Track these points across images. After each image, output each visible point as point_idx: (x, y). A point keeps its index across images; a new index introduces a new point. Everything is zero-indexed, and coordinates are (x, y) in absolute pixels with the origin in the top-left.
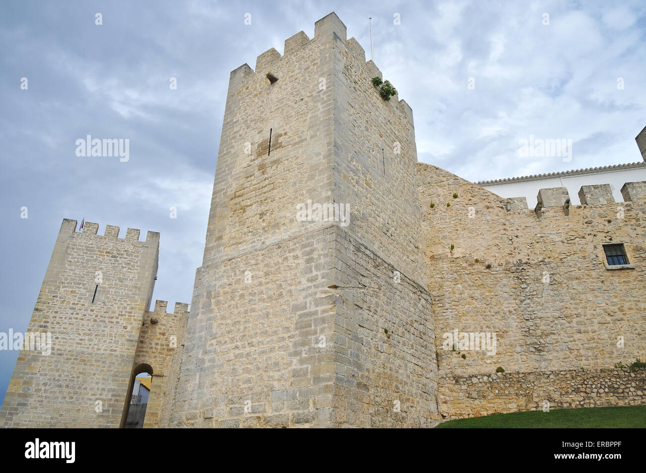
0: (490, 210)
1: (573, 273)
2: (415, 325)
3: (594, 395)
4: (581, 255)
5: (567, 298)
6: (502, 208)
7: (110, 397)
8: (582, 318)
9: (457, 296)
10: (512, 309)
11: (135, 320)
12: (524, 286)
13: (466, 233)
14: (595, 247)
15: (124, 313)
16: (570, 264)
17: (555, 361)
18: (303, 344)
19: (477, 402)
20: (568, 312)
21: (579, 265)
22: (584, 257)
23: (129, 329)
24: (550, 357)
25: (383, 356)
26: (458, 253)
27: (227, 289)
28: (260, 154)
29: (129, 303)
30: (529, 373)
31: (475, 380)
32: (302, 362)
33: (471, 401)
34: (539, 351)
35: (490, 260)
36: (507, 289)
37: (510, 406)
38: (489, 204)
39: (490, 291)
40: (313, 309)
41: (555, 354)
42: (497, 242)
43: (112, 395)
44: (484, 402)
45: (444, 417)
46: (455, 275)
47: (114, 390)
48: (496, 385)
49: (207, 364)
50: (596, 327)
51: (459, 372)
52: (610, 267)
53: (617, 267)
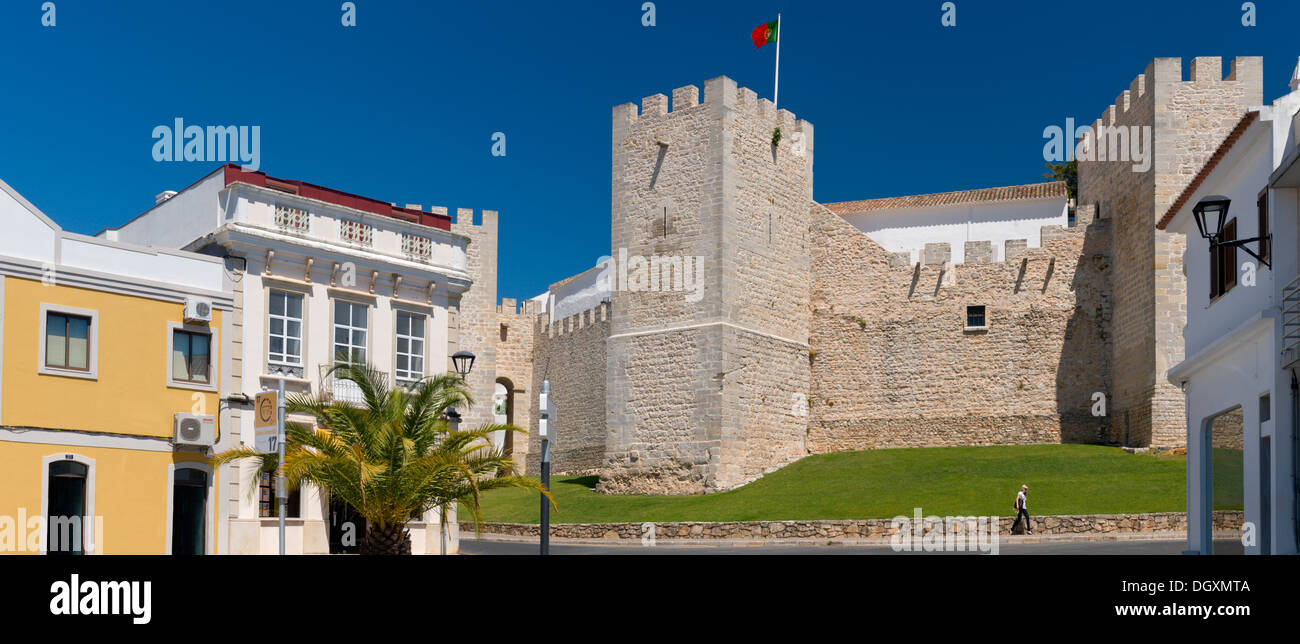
0: (874, 265)
1: (935, 333)
2: (790, 382)
4: (945, 314)
5: (925, 356)
6: (885, 264)
7: (479, 417)
8: (932, 375)
10: (877, 364)
11: (489, 330)
12: (891, 343)
13: (848, 290)
14: (960, 308)
15: (474, 322)
16: (935, 324)
18: (701, 413)
19: (836, 441)
20: (924, 368)
21: (942, 325)
22: (947, 317)
23: (484, 341)
24: (900, 406)
25: (757, 415)
27: (638, 362)
28: (656, 236)
29: (477, 309)
30: (881, 419)
31: (837, 424)
32: (700, 424)
33: (832, 440)
34: (893, 401)
35: (866, 318)
36: (876, 346)
37: (861, 444)
38: (873, 260)
39: (861, 348)
40: (707, 388)
41: (905, 404)
42: (874, 300)
43: (482, 415)
44: (842, 441)
45: (809, 452)
47: (481, 410)
49: (628, 420)
50: (942, 383)
51: (824, 418)
52: (967, 328)
53: (975, 328)
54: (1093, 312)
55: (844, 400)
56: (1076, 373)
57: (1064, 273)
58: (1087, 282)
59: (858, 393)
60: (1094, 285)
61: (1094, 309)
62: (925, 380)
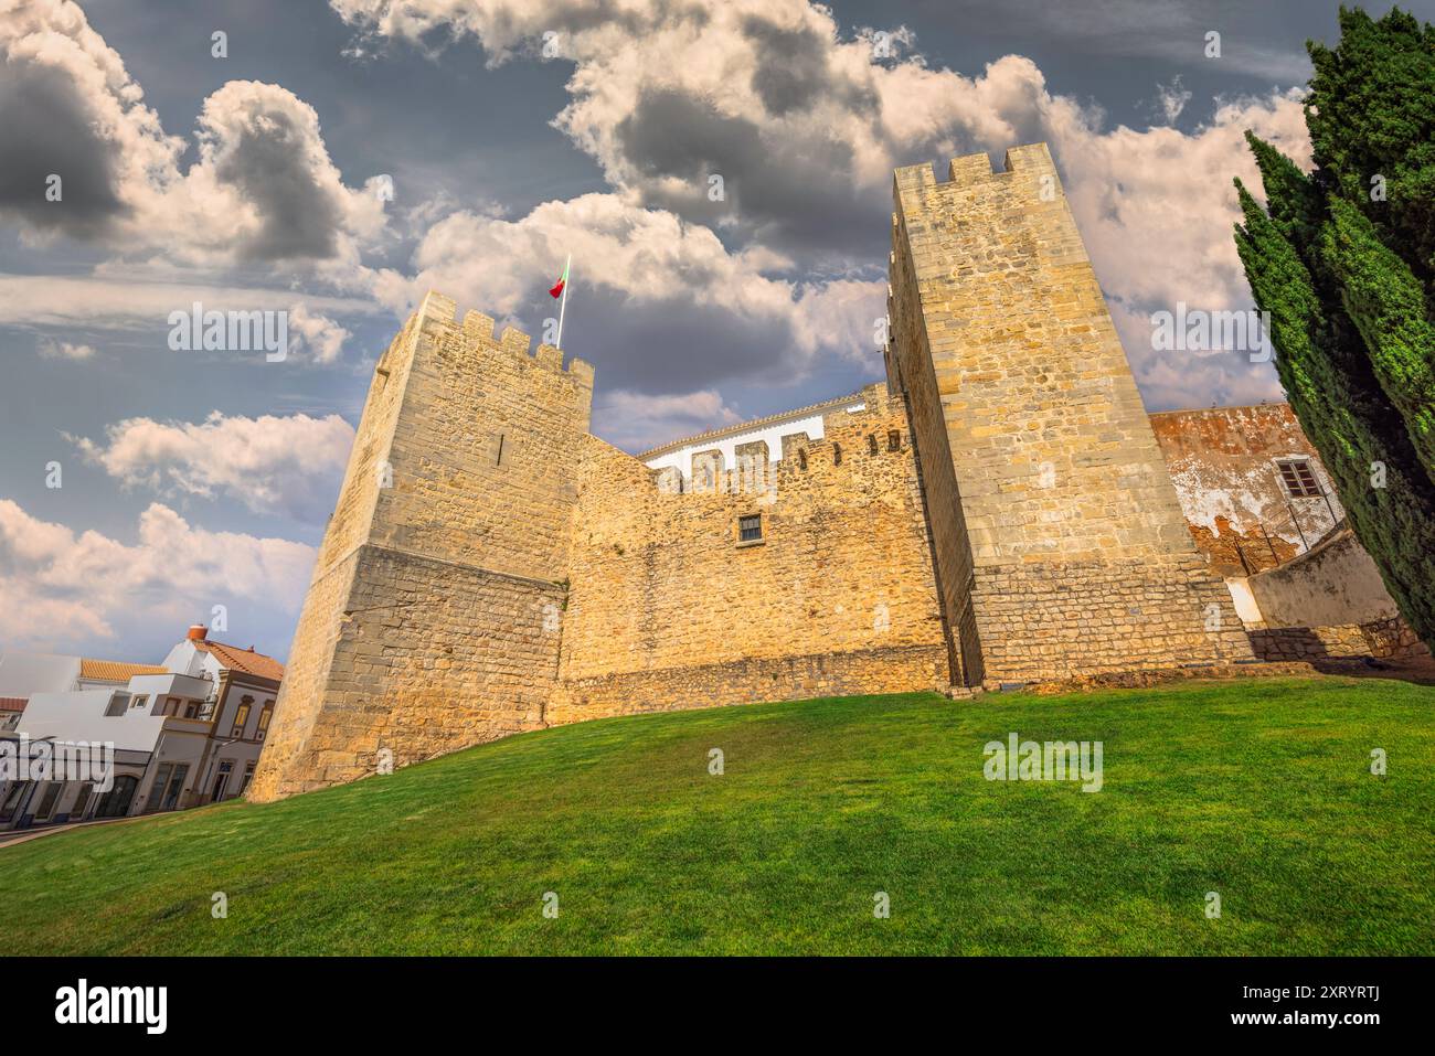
0: (637, 485)
1: (702, 554)
3: (687, 695)
4: (715, 531)
5: (690, 585)
6: (649, 481)
8: (700, 608)
9: (587, 589)
10: (634, 601)
12: (652, 573)
13: (608, 516)
14: (731, 520)
16: (702, 543)
17: (663, 659)
19: (579, 708)
20: (688, 600)
21: (710, 544)
22: (717, 534)
24: (659, 654)
25: (430, 673)
26: (596, 540)
30: (632, 674)
31: (582, 684)
33: (574, 707)
34: (651, 647)
35: (625, 545)
36: (634, 579)
37: (607, 711)
38: (637, 478)
39: (618, 582)
41: (665, 650)
42: (635, 523)
44: (585, 707)
45: (547, 726)
46: (589, 566)
48: (599, 689)
50: (711, 618)
52: (739, 544)
53: (748, 542)
54: (900, 505)
55: (596, 650)
56: (888, 589)
57: (856, 462)
58: (886, 469)
59: (611, 641)
60: (895, 472)
61: (901, 500)
62: (691, 615)
